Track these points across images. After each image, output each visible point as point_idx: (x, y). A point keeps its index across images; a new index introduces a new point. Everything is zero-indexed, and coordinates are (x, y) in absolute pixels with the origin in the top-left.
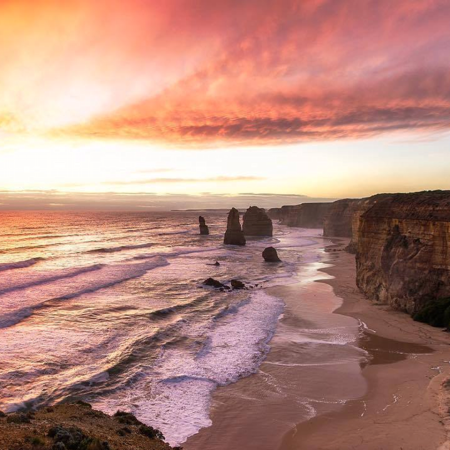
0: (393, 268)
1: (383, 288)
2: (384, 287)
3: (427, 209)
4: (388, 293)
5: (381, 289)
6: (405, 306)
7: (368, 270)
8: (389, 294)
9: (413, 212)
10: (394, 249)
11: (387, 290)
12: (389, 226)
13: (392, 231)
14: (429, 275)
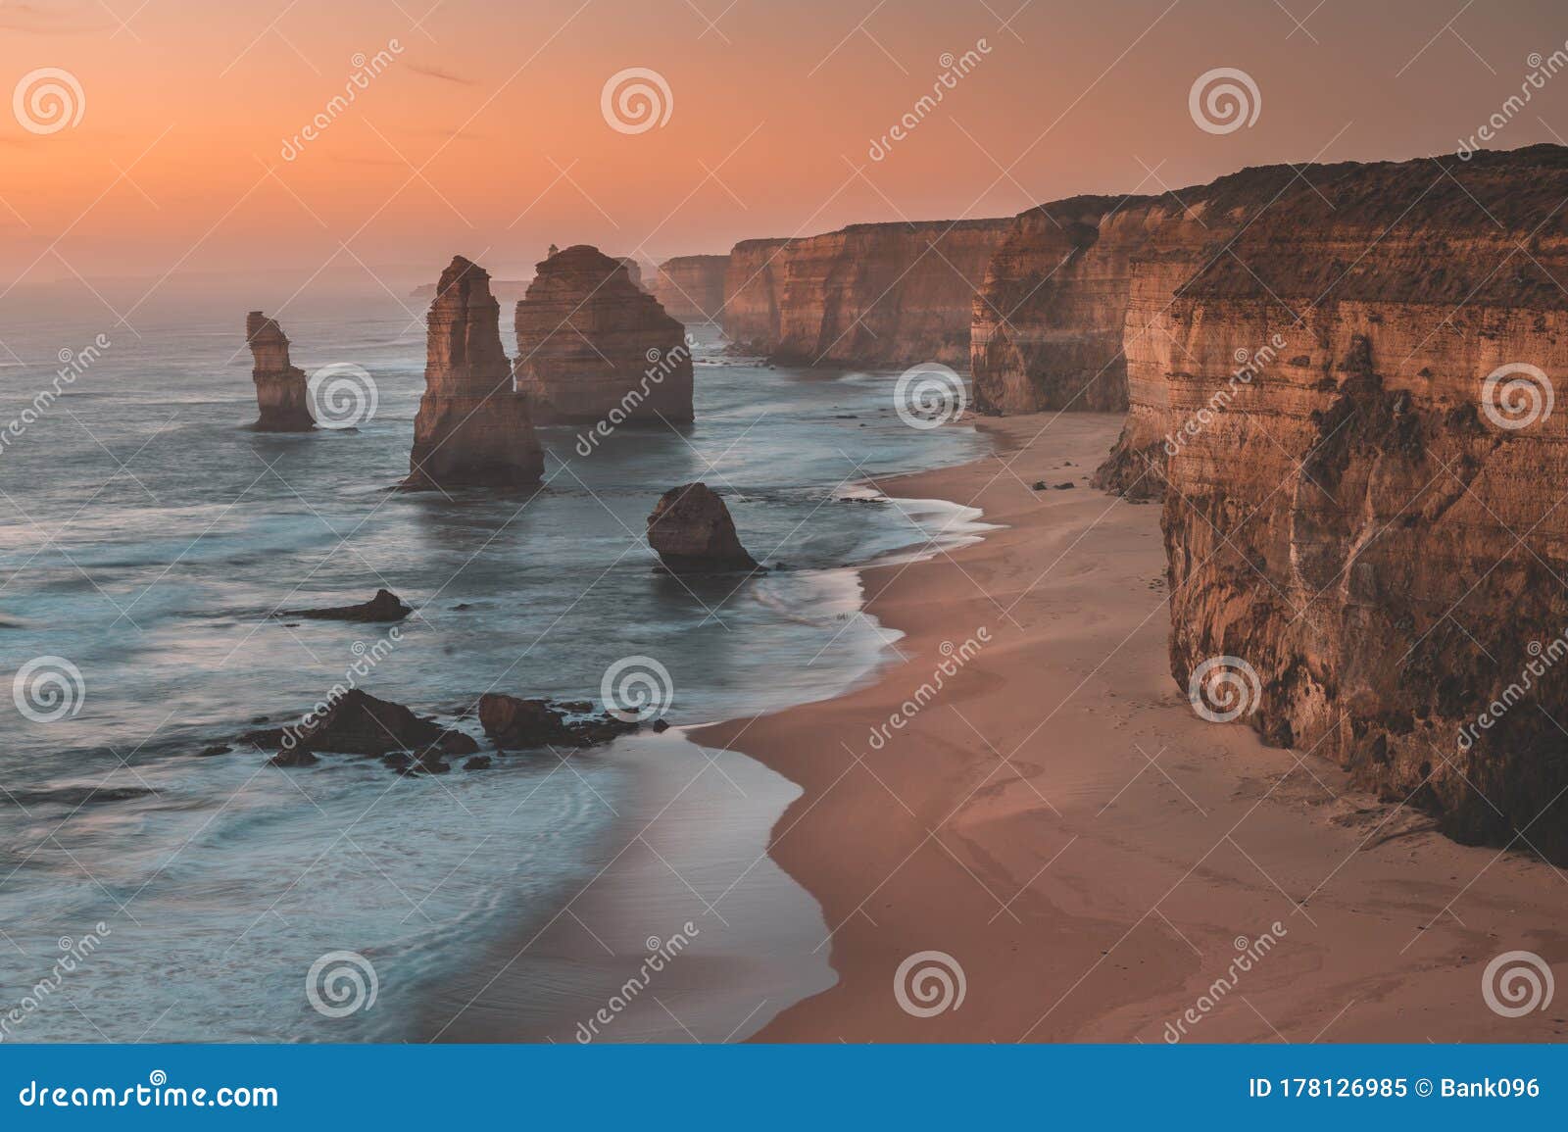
0: (1355, 570)
1: (1312, 687)
2: (1315, 680)
3: (1501, 245)
4: (1336, 707)
5: (1300, 691)
6: (1426, 769)
7: (1230, 589)
8: (1344, 717)
9: (1435, 263)
10: (1354, 464)
11: (1331, 694)
12: (1326, 344)
13: (1341, 367)
14: (1527, 598)
